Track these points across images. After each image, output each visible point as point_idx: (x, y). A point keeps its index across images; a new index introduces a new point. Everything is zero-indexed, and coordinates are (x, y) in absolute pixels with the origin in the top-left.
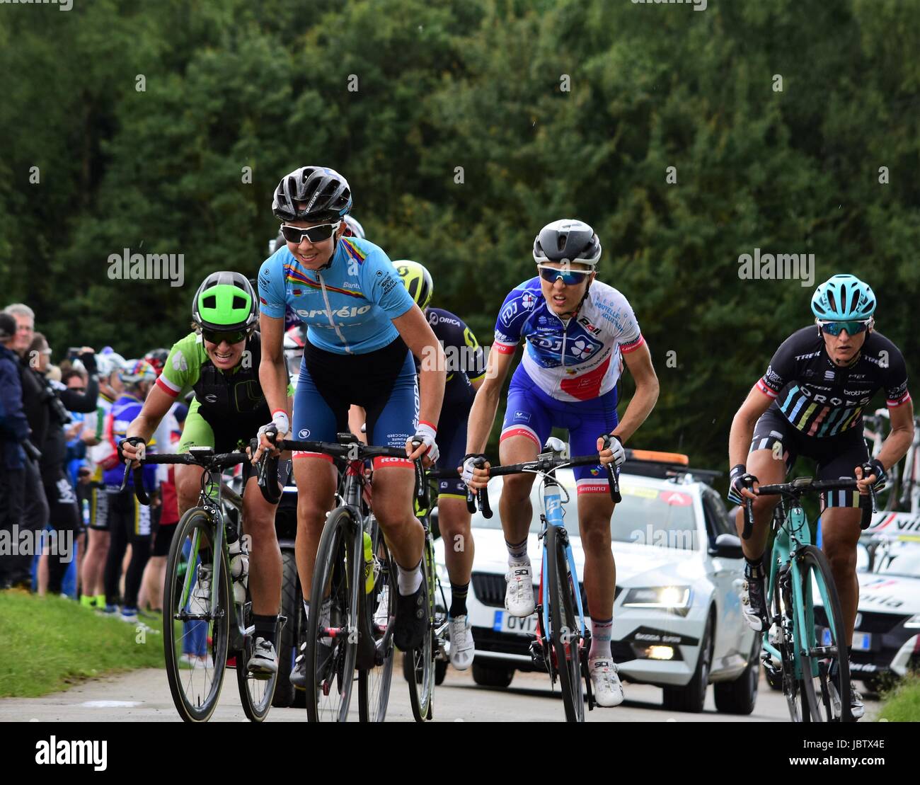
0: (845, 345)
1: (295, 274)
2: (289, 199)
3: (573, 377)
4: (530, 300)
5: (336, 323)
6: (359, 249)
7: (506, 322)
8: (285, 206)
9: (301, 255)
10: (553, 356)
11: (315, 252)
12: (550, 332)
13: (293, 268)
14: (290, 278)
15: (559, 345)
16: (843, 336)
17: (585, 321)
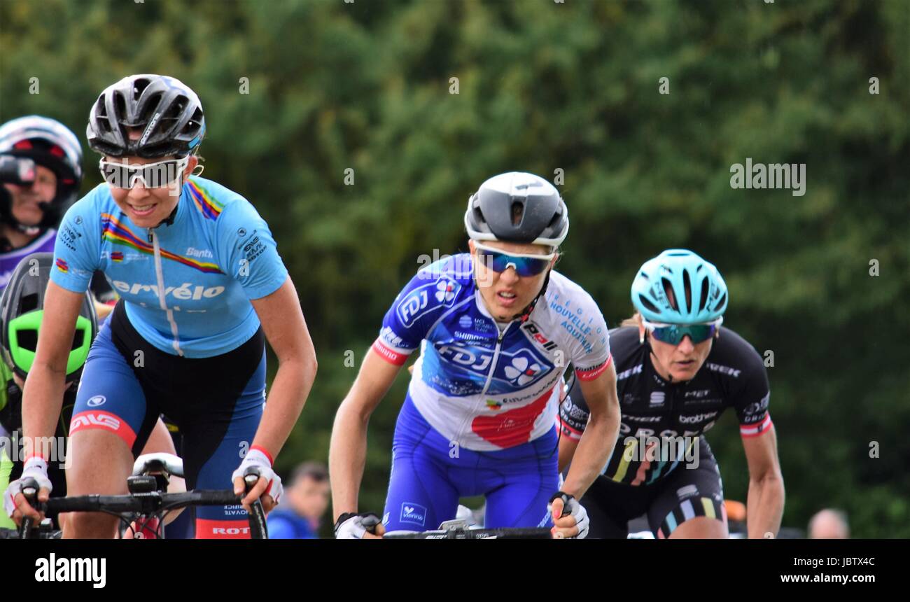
0: (687, 359)
1: (118, 230)
2: (114, 123)
3: (494, 413)
4: (450, 290)
5: (170, 306)
6: (212, 199)
7: (407, 320)
8: (109, 134)
9: (131, 206)
10: (472, 378)
11: (151, 201)
12: (476, 340)
13: (115, 219)
14: (109, 235)
15: (486, 362)
16: (686, 346)
17: (533, 328)
